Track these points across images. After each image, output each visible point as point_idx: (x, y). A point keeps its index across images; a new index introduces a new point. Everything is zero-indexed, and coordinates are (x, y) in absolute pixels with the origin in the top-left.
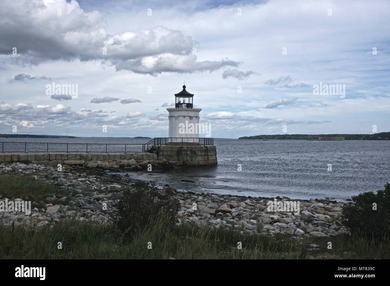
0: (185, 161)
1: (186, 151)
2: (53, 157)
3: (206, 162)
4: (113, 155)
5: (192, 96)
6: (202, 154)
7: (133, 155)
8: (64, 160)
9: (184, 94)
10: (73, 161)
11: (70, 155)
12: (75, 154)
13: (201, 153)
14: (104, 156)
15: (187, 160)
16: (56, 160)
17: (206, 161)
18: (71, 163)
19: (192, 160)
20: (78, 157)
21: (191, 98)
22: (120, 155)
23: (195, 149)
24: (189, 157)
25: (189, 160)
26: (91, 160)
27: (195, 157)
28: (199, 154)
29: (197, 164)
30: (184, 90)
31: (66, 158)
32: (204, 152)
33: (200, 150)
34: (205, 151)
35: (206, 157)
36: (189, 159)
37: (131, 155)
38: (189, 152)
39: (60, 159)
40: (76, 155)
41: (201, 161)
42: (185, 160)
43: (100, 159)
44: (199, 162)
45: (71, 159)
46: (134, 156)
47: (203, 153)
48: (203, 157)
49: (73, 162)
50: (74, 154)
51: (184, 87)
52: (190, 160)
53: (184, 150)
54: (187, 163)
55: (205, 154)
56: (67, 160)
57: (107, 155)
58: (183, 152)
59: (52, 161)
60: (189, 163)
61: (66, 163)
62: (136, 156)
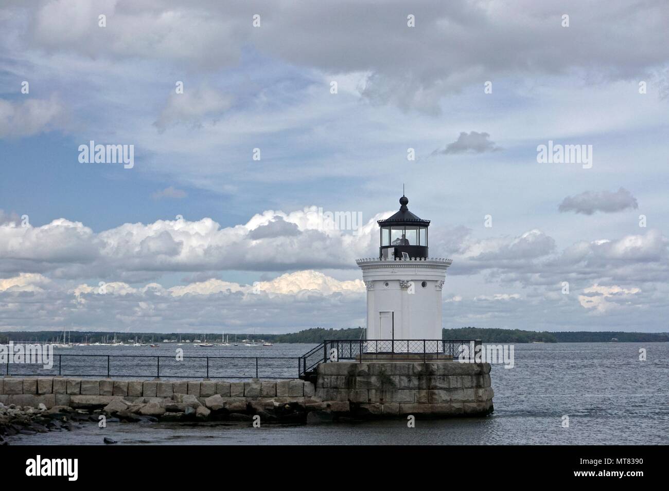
0: (362, 403)
1: (368, 375)
2: (45, 388)
3: (422, 406)
4: (196, 385)
5: (425, 224)
6: (411, 385)
7: (248, 384)
8: (71, 394)
9: (403, 219)
10: (94, 397)
11: (88, 382)
12: (100, 381)
13: (410, 381)
14: (173, 386)
15: (370, 400)
16: (52, 393)
17: (424, 403)
18: (87, 400)
19: (382, 400)
20: (108, 388)
21: (423, 231)
22: (216, 385)
23: (392, 371)
24: (374, 391)
25: (373, 400)
26: (142, 395)
27: (392, 392)
28: (403, 384)
29: (398, 410)
30: (404, 209)
31: (77, 390)
32: (419, 379)
33: (406, 372)
34: (420, 376)
35: (424, 393)
36: (374, 396)
37: (245, 385)
38: (373, 380)
39: (62, 391)
40: (101, 384)
41: (409, 402)
42: (363, 398)
43: (165, 395)
44: (402, 405)
45: (87, 393)
46: (253, 389)
47: (415, 382)
48: (414, 392)
49: (93, 400)
50: (97, 382)
51: (404, 201)
52: (378, 400)
53: (360, 372)
54: (367, 407)
55: (419, 385)
56: (80, 394)
57: (180, 384)
58: (358, 379)
59: (42, 397)
60: (374, 407)
61: (77, 402)
62: (255, 386)
